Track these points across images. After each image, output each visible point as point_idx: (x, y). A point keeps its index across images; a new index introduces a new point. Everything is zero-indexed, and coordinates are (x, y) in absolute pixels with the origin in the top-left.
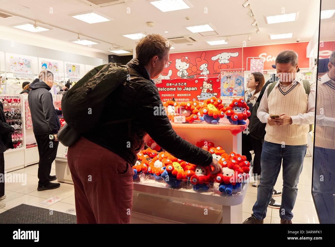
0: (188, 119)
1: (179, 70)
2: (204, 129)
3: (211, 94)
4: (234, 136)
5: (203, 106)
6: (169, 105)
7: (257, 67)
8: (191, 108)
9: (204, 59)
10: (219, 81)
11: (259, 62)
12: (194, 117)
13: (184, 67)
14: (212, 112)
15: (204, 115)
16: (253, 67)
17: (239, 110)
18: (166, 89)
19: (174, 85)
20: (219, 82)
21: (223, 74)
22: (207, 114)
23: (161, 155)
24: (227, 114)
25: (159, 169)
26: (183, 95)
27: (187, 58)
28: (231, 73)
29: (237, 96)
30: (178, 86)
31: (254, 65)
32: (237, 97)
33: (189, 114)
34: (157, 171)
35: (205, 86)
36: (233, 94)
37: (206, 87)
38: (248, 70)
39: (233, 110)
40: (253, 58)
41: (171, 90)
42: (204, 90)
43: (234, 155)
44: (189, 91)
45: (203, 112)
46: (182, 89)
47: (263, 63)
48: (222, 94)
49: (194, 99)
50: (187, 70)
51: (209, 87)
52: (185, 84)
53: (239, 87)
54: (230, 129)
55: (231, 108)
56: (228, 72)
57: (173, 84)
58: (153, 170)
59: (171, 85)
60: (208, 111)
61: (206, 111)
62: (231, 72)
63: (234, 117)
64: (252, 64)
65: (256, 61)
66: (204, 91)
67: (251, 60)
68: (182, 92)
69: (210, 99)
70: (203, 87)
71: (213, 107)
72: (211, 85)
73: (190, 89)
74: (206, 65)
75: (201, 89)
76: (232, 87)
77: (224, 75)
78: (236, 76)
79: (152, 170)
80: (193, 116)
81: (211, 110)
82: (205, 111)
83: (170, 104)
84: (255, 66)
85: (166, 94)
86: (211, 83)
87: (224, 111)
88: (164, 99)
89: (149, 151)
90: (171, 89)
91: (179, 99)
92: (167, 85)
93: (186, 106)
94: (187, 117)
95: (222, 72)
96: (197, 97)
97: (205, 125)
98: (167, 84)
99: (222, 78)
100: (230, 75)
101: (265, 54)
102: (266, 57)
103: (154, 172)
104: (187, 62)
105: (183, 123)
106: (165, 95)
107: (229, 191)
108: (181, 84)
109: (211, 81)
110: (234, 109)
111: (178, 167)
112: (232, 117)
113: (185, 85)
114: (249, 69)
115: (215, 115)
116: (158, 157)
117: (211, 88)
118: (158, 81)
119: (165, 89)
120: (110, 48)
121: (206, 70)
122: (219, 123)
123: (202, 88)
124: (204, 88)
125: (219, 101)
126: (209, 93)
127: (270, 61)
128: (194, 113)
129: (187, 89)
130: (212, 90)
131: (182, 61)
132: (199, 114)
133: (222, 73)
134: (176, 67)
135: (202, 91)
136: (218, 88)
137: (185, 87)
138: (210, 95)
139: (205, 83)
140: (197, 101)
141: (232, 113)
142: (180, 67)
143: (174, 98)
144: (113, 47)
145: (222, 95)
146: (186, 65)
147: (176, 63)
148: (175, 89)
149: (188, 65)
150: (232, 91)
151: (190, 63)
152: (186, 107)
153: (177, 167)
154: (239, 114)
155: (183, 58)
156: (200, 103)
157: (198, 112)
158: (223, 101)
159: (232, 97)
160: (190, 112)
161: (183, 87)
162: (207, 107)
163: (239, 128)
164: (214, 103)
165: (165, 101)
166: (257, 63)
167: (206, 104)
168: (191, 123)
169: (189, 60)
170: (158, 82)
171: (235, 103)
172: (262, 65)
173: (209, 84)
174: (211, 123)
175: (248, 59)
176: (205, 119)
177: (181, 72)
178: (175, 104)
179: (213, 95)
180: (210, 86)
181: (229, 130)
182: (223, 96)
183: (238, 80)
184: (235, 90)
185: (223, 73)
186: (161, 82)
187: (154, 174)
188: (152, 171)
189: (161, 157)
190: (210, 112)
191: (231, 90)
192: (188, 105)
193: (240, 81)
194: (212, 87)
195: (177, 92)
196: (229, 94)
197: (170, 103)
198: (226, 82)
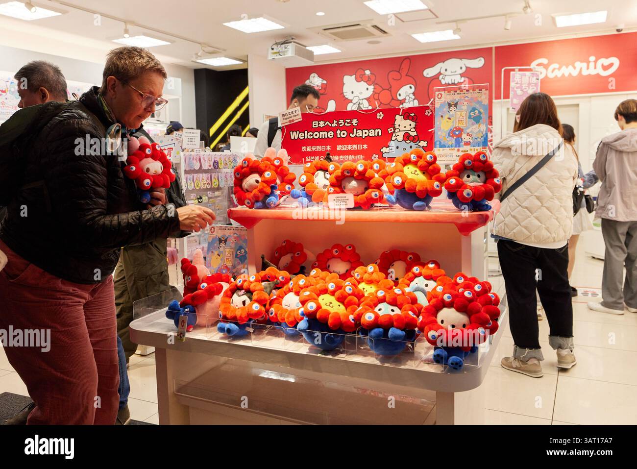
0: (361, 199)
1: (351, 101)
2: (397, 221)
3: (412, 144)
4: (464, 238)
5: (393, 170)
6: (317, 171)
7: (526, 89)
8: (367, 175)
9: (406, 75)
10: (431, 113)
11: (529, 78)
12: (373, 195)
13: (361, 93)
14: (414, 184)
15: (396, 191)
16: (515, 89)
17: (476, 178)
18: (312, 134)
19: (330, 125)
20: (432, 115)
21: (440, 98)
22: (401, 187)
23: (297, 282)
24: (448, 187)
25: (295, 313)
26: (350, 147)
27: (368, 72)
28: (459, 95)
29: (473, 148)
30: (338, 127)
31: (518, 85)
32: (471, 150)
33: (362, 190)
34: (289, 316)
35: (399, 126)
36: (463, 143)
37: (402, 128)
38: (504, 98)
39: (462, 179)
40: (517, 70)
41: (323, 137)
42: (397, 134)
43: (463, 279)
44: (364, 137)
45: (393, 183)
46: (348, 135)
47: (539, 81)
48: (438, 143)
49: (374, 155)
50: (368, 99)
51: (408, 128)
52: (355, 121)
53: (477, 125)
54: (455, 221)
55: (458, 172)
56: (452, 92)
57: (327, 122)
58: (281, 314)
59: (322, 124)
60: (404, 180)
61: (401, 181)
62: (458, 92)
63: (465, 194)
64: (513, 81)
65: (522, 75)
66: (397, 138)
67: (512, 73)
68: (348, 140)
69: (409, 153)
70: (395, 129)
71: (416, 171)
72: (413, 124)
73: (366, 133)
74: (411, 87)
75: (390, 132)
76: (461, 126)
77: (443, 99)
78: (469, 101)
79: (278, 315)
80: (370, 193)
81: (412, 180)
82: (397, 180)
83: (320, 167)
84: (521, 88)
85: (312, 145)
86: (412, 119)
87: (442, 181)
88: (307, 158)
89: (273, 274)
90: (323, 134)
91: (341, 157)
92: (313, 124)
93: (355, 170)
94: (358, 195)
95: (437, 93)
96: (382, 150)
97: (399, 212)
98: (314, 122)
99: (437, 106)
100: (457, 100)
101: (544, 61)
102: (546, 67)
103: (284, 319)
104: (368, 81)
105: (349, 209)
106: (309, 149)
107: (457, 364)
108: (345, 122)
109: (413, 115)
110: (464, 175)
111: (331, 303)
112: (459, 195)
113: (354, 124)
114: (507, 96)
115: (421, 189)
116: (291, 287)
117: (414, 130)
118: (294, 116)
119: (310, 135)
120: (197, 54)
121: (411, 99)
122: (430, 207)
123: (393, 131)
124: (396, 131)
125: (429, 158)
126: (408, 141)
127: (556, 76)
128: (373, 186)
129: (359, 133)
130: (415, 134)
131: (358, 80)
132: (385, 188)
133: (438, 95)
134: (345, 94)
135: (393, 138)
136: (430, 131)
137: (355, 130)
138: (411, 147)
139: (399, 119)
140: (382, 161)
141: (460, 186)
142: (352, 92)
143: (328, 154)
144: (204, 51)
145: (438, 146)
146: (367, 89)
147: (344, 84)
148: (332, 133)
149: (371, 88)
150: (460, 136)
151: (374, 83)
152: (356, 174)
153: (328, 304)
154: (476, 187)
155: (360, 72)
156: (387, 164)
157: (382, 184)
158: (438, 159)
159: (461, 149)
160: (364, 185)
161: (350, 130)
162: (402, 171)
163: (475, 219)
164: (419, 164)
165: (310, 162)
166: (525, 80)
167: (400, 166)
168: (368, 209)
169: (373, 78)
170: (295, 118)
171: (466, 162)
172: (536, 85)
173: (409, 122)
174: (411, 208)
175: (505, 70)
176: (398, 199)
177: (354, 104)
178: (331, 167)
179: (417, 146)
180: (410, 125)
181: (453, 224)
182: (441, 147)
183: (474, 109)
184: (468, 134)
185: (440, 96)
186: (301, 120)
187: (283, 324)
188: (279, 318)
189: (299, 284)
190: (408, 183)
191: (457, 133)
192: (360, 168)
193: (480, 112)
194: (414, 128)
195: (336, 141)
196: (454, 142)
197: (319, 165)
198: (446, 117)
